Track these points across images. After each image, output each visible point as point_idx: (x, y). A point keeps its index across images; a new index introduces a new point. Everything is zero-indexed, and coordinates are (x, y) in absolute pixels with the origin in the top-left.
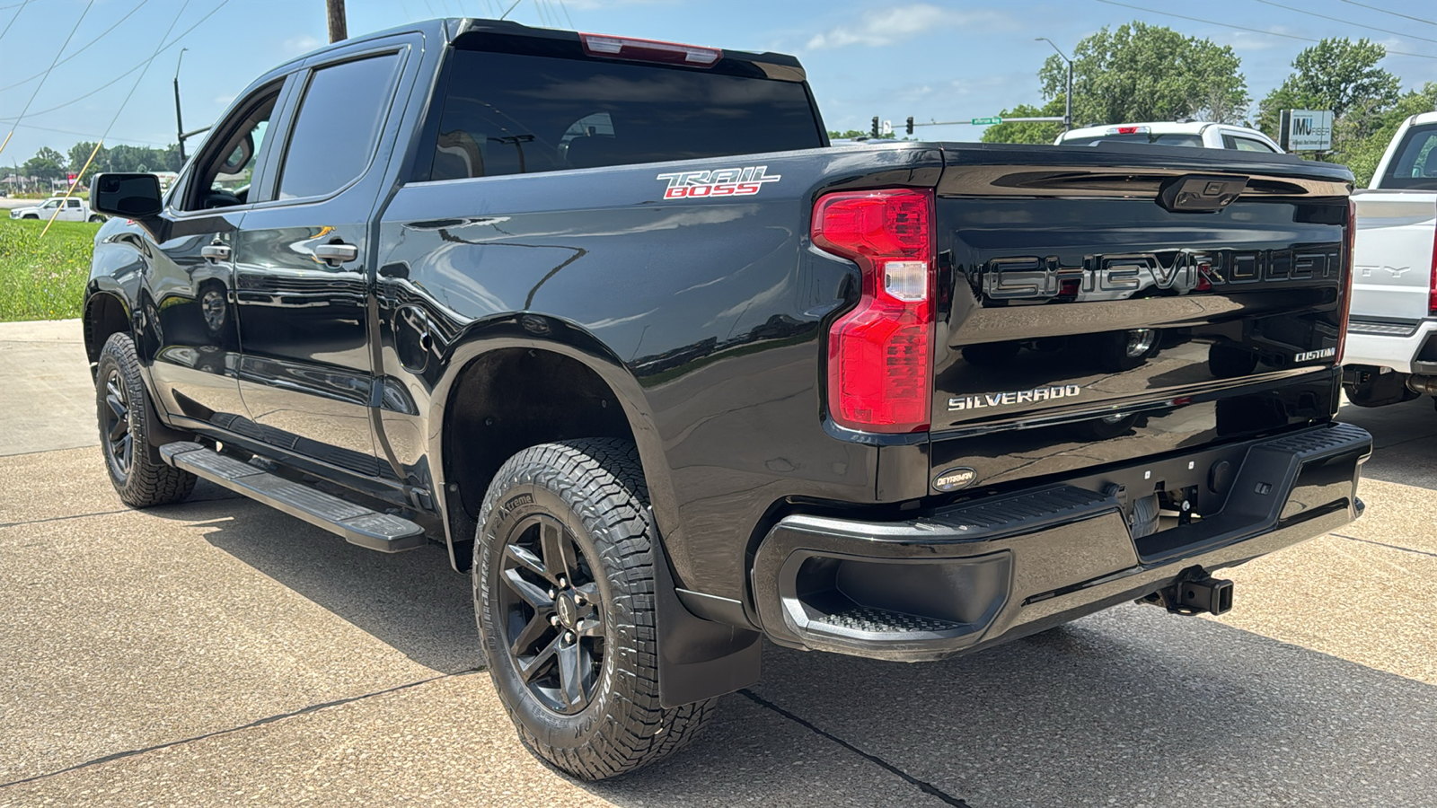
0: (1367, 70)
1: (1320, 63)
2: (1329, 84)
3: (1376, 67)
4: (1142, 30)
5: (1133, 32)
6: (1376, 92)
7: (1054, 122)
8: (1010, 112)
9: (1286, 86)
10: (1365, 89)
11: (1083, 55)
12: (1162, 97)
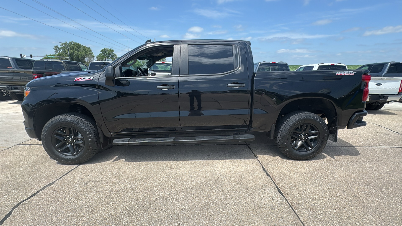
0: (112, 53)
1: (105, 51)
2: (107, 55)
3: (113, 53)
4: (74, 43)
5: (72, 43)
6: (114, 57)
7: (59, 58)
8: (48, 55)
9: (99, 55)
10: (112, 56)
11: (63, 46)
12: (80, 55)
